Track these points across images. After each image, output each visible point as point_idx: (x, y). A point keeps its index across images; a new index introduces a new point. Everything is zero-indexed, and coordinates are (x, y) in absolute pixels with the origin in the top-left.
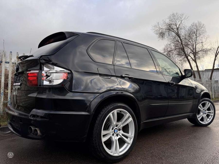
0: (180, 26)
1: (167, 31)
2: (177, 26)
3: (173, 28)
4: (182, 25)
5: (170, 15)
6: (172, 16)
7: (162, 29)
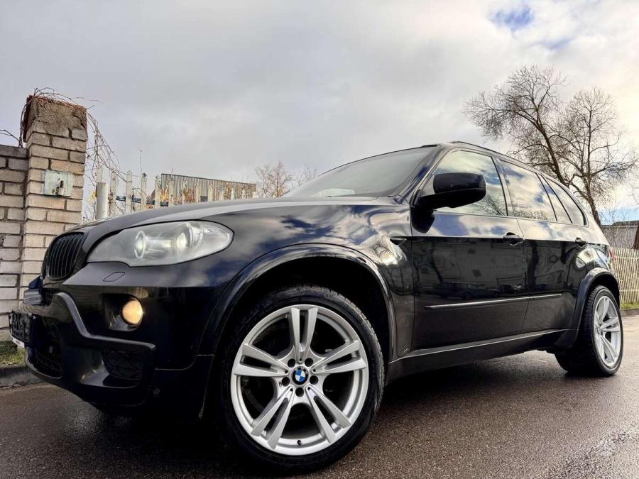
0: (544, 102)
1: (508, 115)
2: (537, 102)
3: (525, 108)
4: (549, 101)
5: (515, 73)
6: (521, 73)
7: (493, 110)
